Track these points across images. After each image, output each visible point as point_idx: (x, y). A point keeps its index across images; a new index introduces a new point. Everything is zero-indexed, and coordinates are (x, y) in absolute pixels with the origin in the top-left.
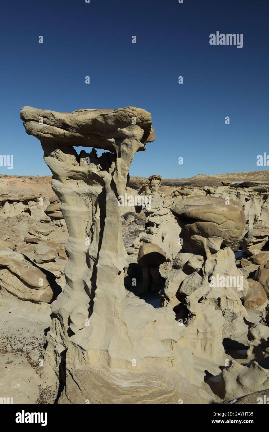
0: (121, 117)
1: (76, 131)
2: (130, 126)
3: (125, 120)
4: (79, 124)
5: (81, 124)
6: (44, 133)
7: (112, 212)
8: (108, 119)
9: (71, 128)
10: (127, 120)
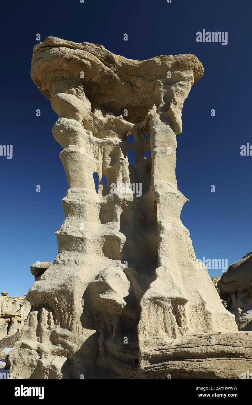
0: (183, 60)
1: (116, 70)
2: (188, 71)
3: (186, 63)
4: (125, 63)
5: (127, 63)
6: (81, 58)
7: (165, 142)
8: (166, 60)
9: (114, 65)
10: (188, 63)
